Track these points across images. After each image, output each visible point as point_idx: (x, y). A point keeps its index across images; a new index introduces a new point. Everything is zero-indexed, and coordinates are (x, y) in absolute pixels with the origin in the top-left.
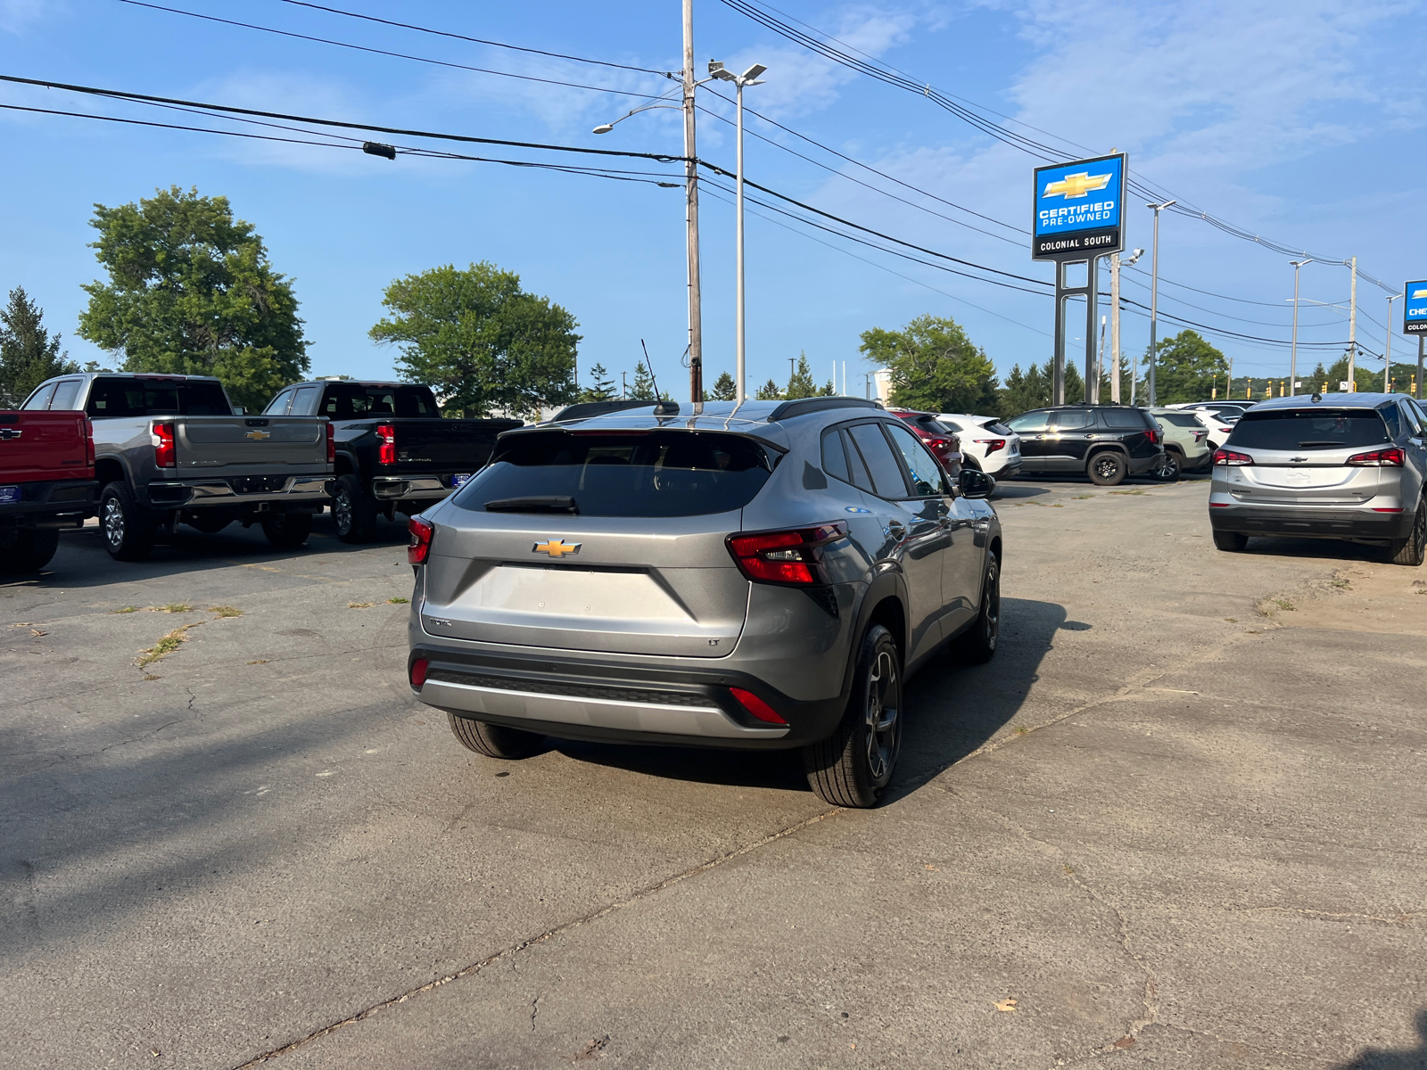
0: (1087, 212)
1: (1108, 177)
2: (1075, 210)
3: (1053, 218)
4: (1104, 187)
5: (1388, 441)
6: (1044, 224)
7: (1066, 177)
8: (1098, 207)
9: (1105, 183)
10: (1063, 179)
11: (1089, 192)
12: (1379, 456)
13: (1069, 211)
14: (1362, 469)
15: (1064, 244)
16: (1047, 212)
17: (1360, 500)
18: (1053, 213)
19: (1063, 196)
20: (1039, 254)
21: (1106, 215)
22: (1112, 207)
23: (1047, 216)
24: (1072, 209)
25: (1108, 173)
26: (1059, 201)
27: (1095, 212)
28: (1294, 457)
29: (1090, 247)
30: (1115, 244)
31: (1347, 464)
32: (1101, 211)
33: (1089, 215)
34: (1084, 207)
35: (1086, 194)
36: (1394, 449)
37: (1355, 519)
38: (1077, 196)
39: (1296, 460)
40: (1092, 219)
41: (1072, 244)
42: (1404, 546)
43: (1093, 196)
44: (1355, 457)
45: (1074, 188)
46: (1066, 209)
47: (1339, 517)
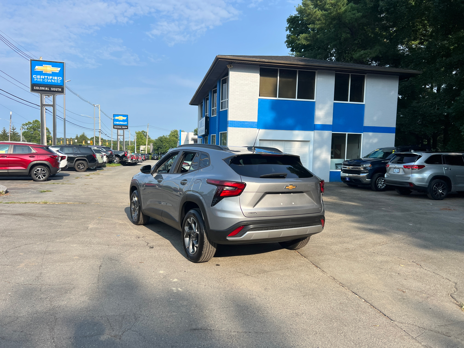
0: (52, 79)
1: (59, 69)
2: (47, 78)
3: (38, 78)
4: (58, 72)
6: (35, 80)
7: (43, 65)
8: (56, 78)
9: (58, 71)
10: (42, 66)
11: (52, 72)
13: (45, 77)
15: (43, 88)
16: (36, 76)
18: (38, 76)
19: (43, 71)
20: (33, 90)
21: (59, 81)
22: (61, 79)
23: (36, 77)
24: (46, 77)
25: (59, 67)
26: (41, 73)
27: (55, 80)
29: (53, 91)
30: (62, 92)
32: (57, 80)
33: (52, 80)
34: (51, 77)
35: (51, 73)
38: (48, 73)
40: (54, 82)
41: (46, 89)
43: (54, 74)
45: (47, 70)
46: (43, 76)
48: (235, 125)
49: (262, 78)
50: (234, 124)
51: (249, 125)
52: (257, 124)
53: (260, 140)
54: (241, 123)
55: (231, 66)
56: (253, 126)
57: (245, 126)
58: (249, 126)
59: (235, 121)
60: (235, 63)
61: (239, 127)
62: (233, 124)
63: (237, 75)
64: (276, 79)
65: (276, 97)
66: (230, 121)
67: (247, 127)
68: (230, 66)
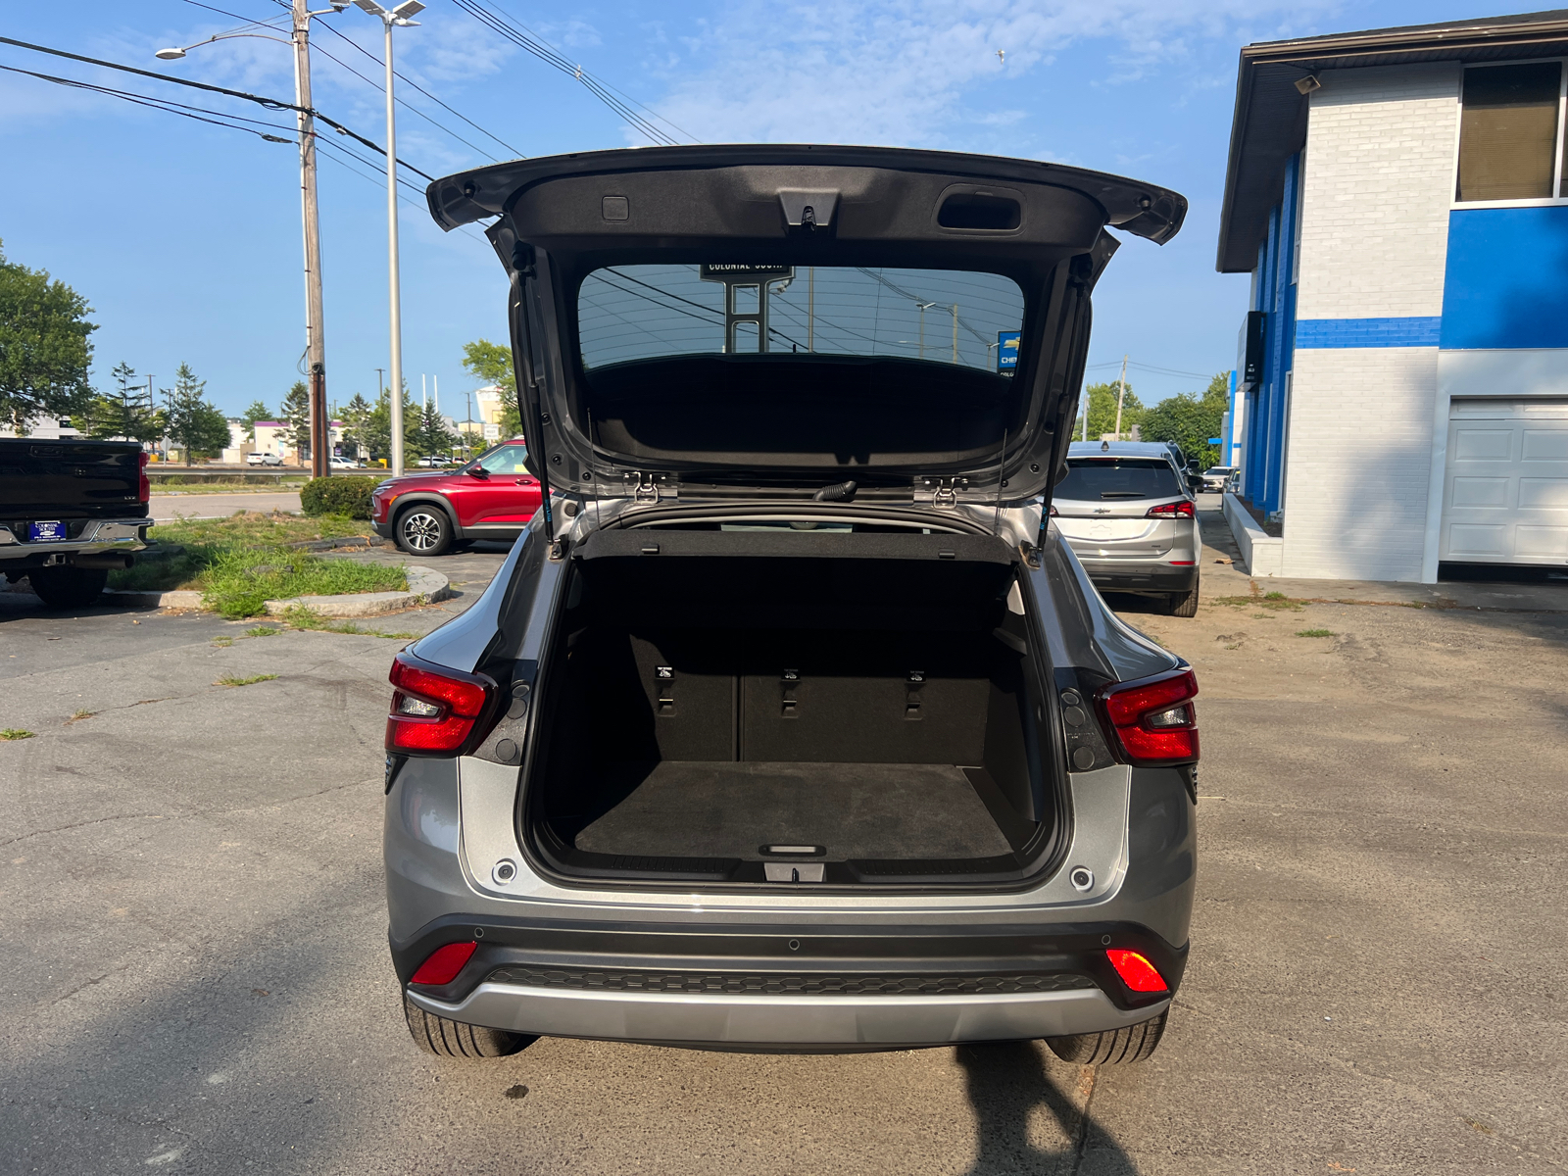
5: (1180, 493)
12: (1175, 508)
14: (1160, 521)
15: (734, 266)
17: (1158, 553)
20: (708, 274)
28: (1098, 508)
29: (761, 272)
30: (787, 271)
31: (1147, 517)
36: (1186, 502)
37: (1154, 573)
39: (1100, 511)
41: (743, 267)
42: (1187, 598)
44: (1155, 509)
47: (1141, 571)
48: (1328, 340)
49: (1475, 112)
50: (1325, 334)
51: (1396, 332)
52: (1439, 327)
53: (1456, 400)
54: (1357, 327)
55: (1314, 84)
56: (1417, 338)
57: (1377, 339)
58: (1399, 339)
59: (1326, 321)
60: (1333, 66)
61: (1346, 346)
62: (1320, 334)
63: (1347, 117)
64: (1553, 108)
65: (1551, 195)
66: (1306, 321)
67: (1387, 345)
68: (1309, 83)
